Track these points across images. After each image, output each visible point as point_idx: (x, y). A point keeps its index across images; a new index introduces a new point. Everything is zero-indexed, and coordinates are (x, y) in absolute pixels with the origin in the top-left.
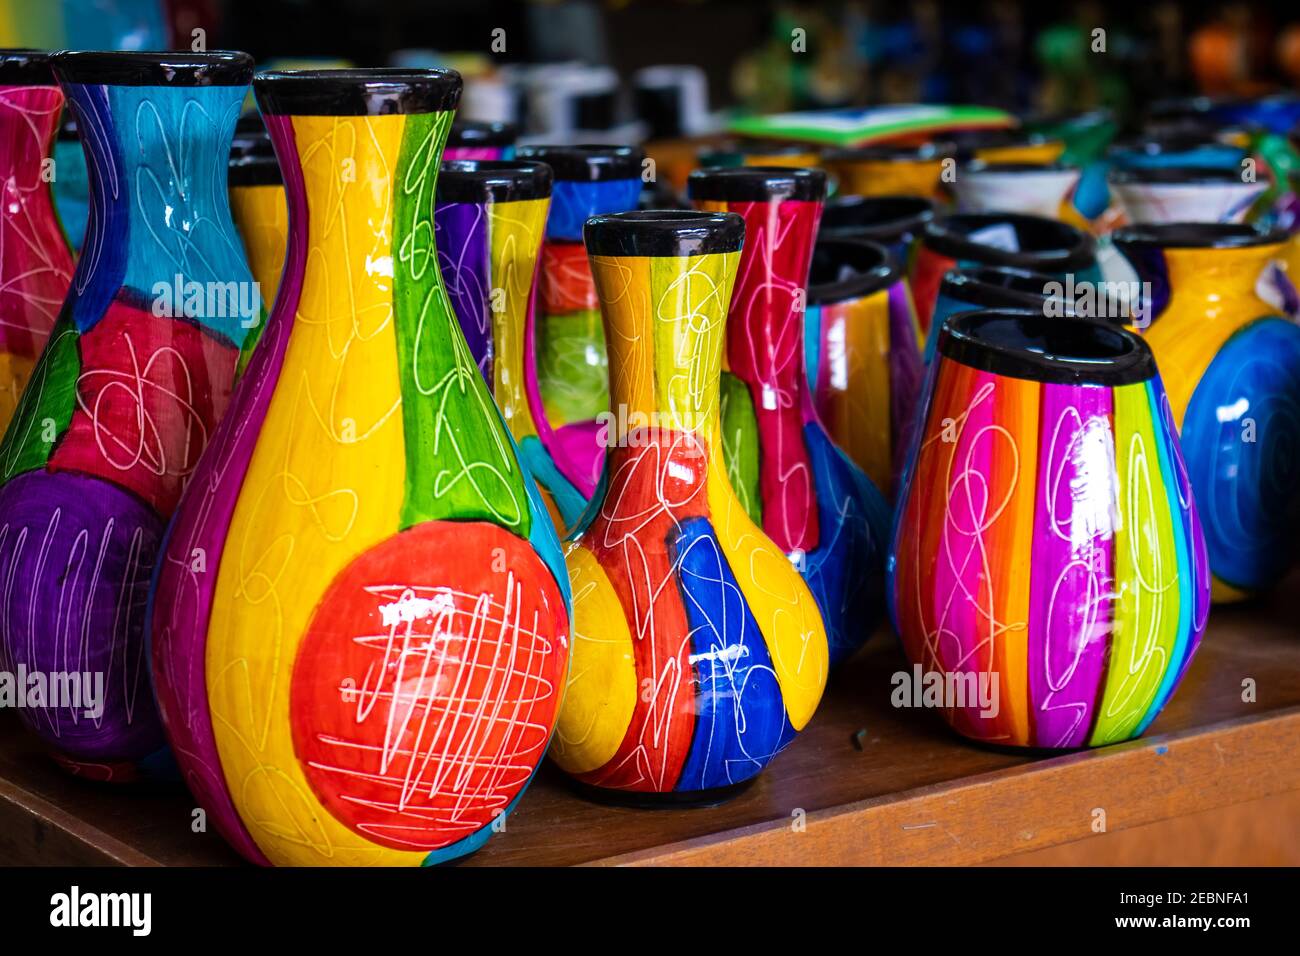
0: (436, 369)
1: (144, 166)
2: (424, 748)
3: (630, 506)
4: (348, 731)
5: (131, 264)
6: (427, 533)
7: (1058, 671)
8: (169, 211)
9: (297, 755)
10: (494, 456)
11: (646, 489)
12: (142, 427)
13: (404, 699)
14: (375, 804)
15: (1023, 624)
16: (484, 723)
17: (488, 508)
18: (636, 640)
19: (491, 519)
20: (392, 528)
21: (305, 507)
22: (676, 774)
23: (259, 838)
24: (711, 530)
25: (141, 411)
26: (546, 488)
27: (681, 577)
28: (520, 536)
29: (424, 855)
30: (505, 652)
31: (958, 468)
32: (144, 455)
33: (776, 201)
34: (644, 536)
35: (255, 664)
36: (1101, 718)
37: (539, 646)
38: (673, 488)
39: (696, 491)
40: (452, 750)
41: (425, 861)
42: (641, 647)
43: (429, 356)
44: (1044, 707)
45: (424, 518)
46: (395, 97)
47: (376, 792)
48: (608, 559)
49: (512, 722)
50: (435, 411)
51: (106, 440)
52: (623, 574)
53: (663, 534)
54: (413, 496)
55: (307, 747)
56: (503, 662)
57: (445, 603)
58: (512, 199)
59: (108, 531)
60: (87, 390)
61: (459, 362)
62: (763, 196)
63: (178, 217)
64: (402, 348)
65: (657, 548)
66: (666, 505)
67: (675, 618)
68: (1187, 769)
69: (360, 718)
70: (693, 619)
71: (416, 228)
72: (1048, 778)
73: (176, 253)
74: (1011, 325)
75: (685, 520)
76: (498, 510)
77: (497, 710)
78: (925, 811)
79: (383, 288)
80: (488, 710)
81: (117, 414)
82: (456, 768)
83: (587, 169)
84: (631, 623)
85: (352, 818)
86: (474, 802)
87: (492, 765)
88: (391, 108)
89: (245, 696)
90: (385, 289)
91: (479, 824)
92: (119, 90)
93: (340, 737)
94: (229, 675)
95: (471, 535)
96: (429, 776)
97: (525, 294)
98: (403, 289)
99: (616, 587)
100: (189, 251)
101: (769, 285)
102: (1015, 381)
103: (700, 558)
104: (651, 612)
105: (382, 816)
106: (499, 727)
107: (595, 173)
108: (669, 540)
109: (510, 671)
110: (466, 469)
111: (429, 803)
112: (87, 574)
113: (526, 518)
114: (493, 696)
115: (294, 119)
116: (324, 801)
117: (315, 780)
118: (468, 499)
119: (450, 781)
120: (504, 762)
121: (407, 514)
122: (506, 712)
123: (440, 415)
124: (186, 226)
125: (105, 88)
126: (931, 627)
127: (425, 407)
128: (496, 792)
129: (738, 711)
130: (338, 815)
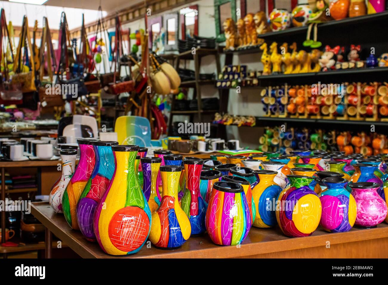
0: (132, 186)
1: (102, 157)
2: (128, 238)
3: (164, 206)
4: (116, 234)
5: (99, 170)
6: (128, 207)
7: (225, 234)
8: (105, 163)
9: (109, 237)
10: (140, 198)
11: (166, 204)
12: (98, 192)
13: (126, 230)
14: (120, 245)
15: (220, 227)
16: (135, 234)
17: (137, 205)
18: (161, 225)
19: (138, 206)
20: (123, 206)
21: (112, 203)
22: (167, 245)
23: (105, 249)
24: (174, 210)
25: (98, 190)
26: (158, 204)
27: (169, 217)
28: (142, 209)
29: (127, 252)
30: (138, 225)
31: (213, 204)
32: (98, 196)
33: (195, 164)
34: (165, 211)
35: (104, 224)
36: (232, 241)
37: (144, 224)
38: (170, 204)
39: (173, 205)
40: (130, 238)
41: (127, 253)
42: (162, 226)
43: (131, 184)
44: (224, 239)
45: (128, 206)
46: (129, 149)
47: (120, 243)
48: (159, 214)
49: (139, 235)
50: (131, 191)
51: (93, 194)
52: (161, 216)
53: (167, 210)
54: (127, 203)
55: (110, 236)
56: (138, 226)
57: (133, 218)
58: (155, 163)
59: (92, 206)
60: (92, 187)
61: (136, 185)
62: (194, 164)
63: (106, 165)
64: (128, 183)
65: (166, 212)
66: (168, 206)
67: (167, 222)
68: (244, 249)
69: (117, 232)
70: (169, 223)
71: (131, 167)
72: (221, 249)
73: (105, 169)
74: (226, 184)
75: (171, 209)
76: (139, 205)
77: (137, 233)
78: (201, 252)
79: (126, 174)
80: (136, 233)
81: (95, 191)
82: (131, 240)
83: (173, 158)
84: (161, 223)
85: (117, 246)
86: (134, 245)
87: (136, 240)
88: (129, 151)
89: (103, 228)
90: (126, 175)
91: (135, 249)
92: (99, 146)
93: (114, 235)
94: (101, 226)
95: (135, 208)
96: (127, 241)
97: (157, 176)
98: (129, 174)
99: (160, 217)
100: (107, 168)
101: (194, 176)
102: (221, 192)
103: (172, 214)
104: (164, 221)
105: (120, 246)
106: (137, 235)
107: (174, 159)
108: (168, 211)
109: (139, 227)
110: (135, 199)
111: (127, 245)
112: (89, 212)
113: (144, 207)
114: (136, 231)
115: (115, 152)
116: (113, 244)
117: (111, 240)
118: (135, 203)
119: (130, 242)
120: (138, 240)
121: (126, 205)
122: (138, 233)
123: (132, 192)
124: (108, 165)
125: (97, 146)
126: (209, 227)
127: (130, 191)
128: (137, 244)
129: (175, 236)
130: (114, 246)
